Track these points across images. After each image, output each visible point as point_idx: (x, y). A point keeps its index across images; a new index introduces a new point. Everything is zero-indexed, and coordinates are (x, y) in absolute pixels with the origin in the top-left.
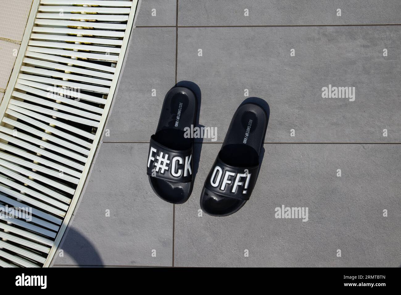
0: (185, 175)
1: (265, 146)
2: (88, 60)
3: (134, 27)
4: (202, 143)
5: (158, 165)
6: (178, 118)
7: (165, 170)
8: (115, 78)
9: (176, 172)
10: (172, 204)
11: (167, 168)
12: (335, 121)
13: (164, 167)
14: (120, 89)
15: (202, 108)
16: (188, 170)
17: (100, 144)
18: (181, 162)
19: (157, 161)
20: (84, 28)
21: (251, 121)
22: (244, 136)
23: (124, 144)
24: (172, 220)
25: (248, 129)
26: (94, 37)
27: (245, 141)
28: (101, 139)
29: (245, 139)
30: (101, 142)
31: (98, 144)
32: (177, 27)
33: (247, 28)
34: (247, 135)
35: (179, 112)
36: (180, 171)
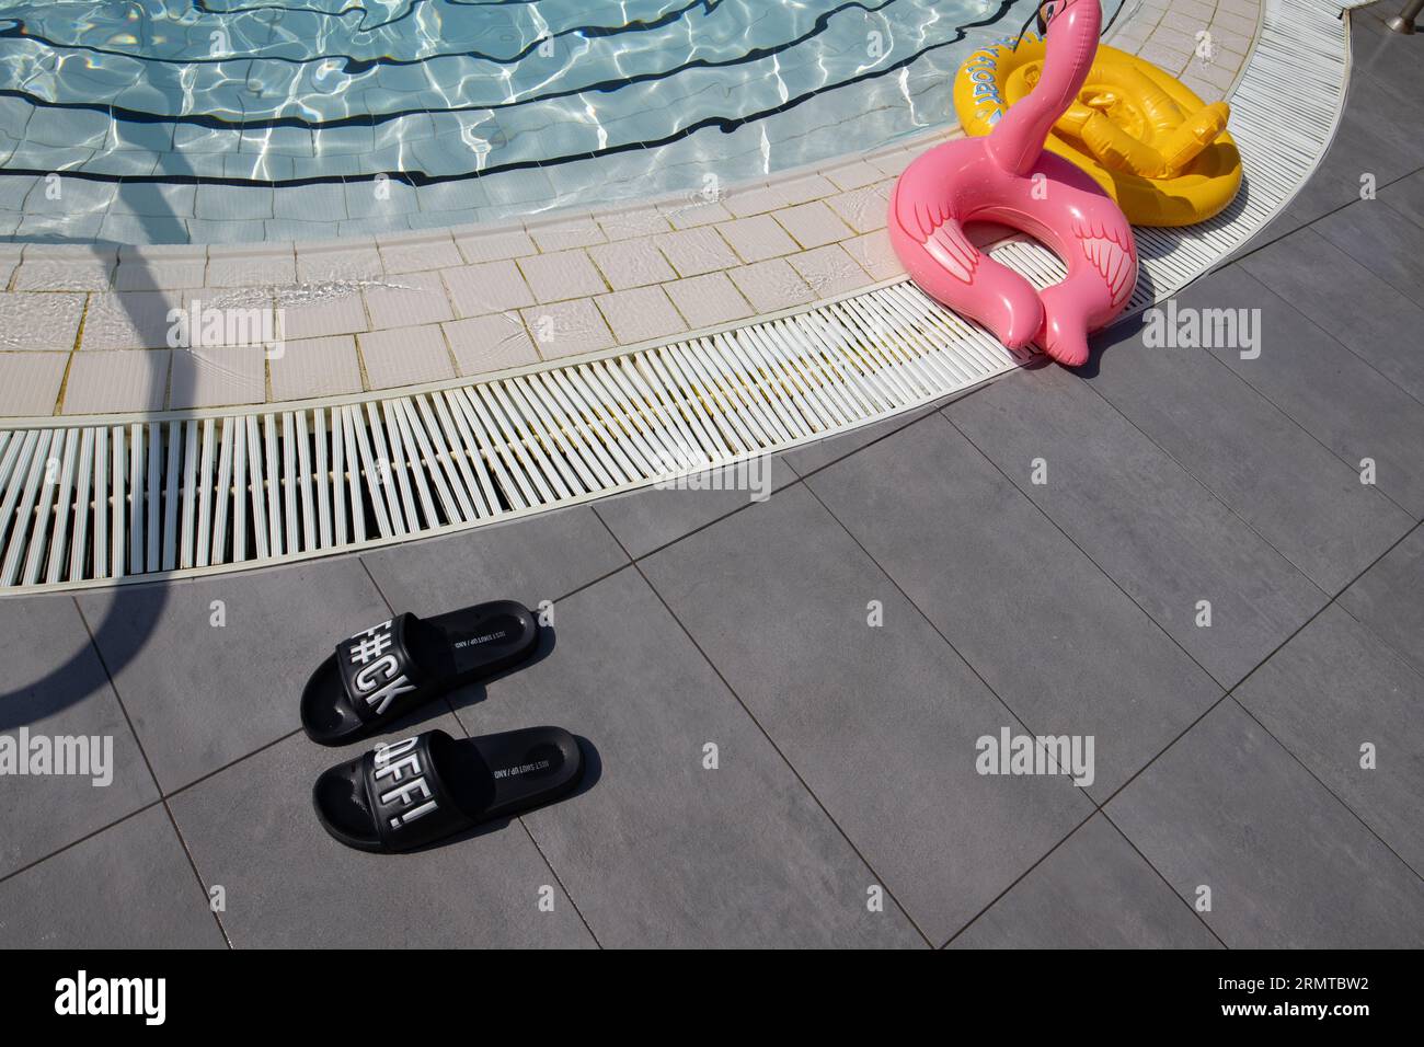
0: (370, 700)
1: (515, 821)
2: (492, 475)
3: (590, 504)
4: (453, 711)
5: (364, 645)
6: (473, 642)
7: (360, 661)
8: (485, 519)
9: (366, 680)
10: (300, 724)
11: (365, 660)
12: (649, 922)
13: (364, 657)
14: (470, 537)
15: (520, 675)
16: (383, 698)
17: (354, 555)
18: (388, 673)
19: (372, 638)
20: (540, 443)
21: (545, 764)
22: (509, 767)
23: (375, 589)
24: (267, 743)
25: (527, 768)
26: (536, 463)
27: (499, 774)
28: (362, 553)
29: (505, 772)
30: (358, 555)
31: (351, 552)
32: (633, 562)
33: (710, 666)
34: (515, 771)
35: (485, 639)
36: (372, 683)
